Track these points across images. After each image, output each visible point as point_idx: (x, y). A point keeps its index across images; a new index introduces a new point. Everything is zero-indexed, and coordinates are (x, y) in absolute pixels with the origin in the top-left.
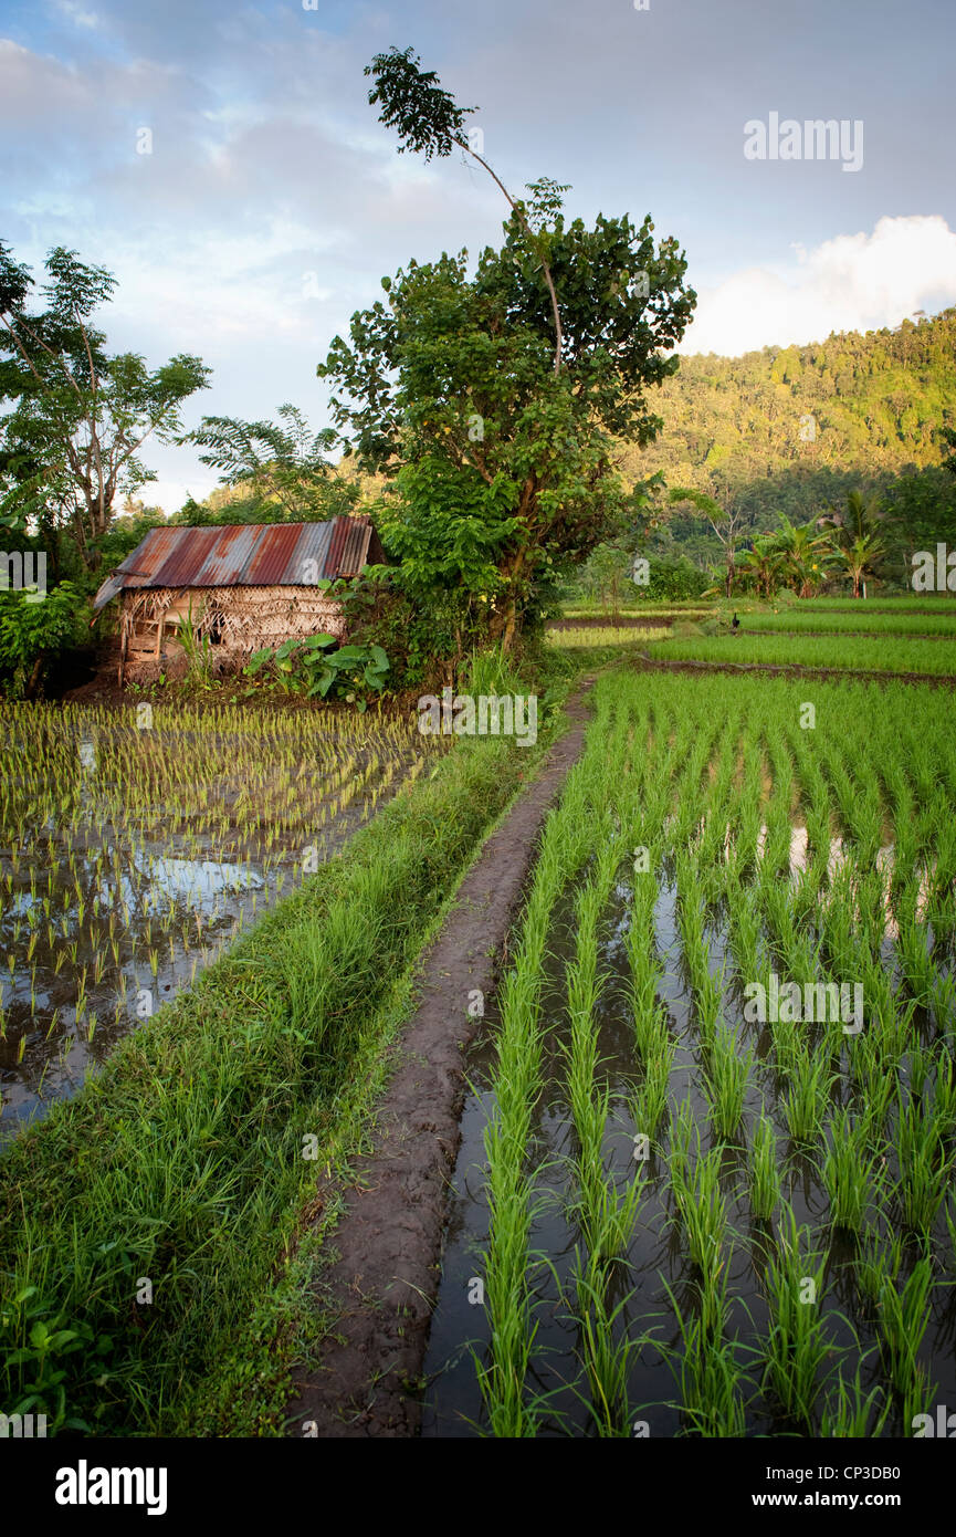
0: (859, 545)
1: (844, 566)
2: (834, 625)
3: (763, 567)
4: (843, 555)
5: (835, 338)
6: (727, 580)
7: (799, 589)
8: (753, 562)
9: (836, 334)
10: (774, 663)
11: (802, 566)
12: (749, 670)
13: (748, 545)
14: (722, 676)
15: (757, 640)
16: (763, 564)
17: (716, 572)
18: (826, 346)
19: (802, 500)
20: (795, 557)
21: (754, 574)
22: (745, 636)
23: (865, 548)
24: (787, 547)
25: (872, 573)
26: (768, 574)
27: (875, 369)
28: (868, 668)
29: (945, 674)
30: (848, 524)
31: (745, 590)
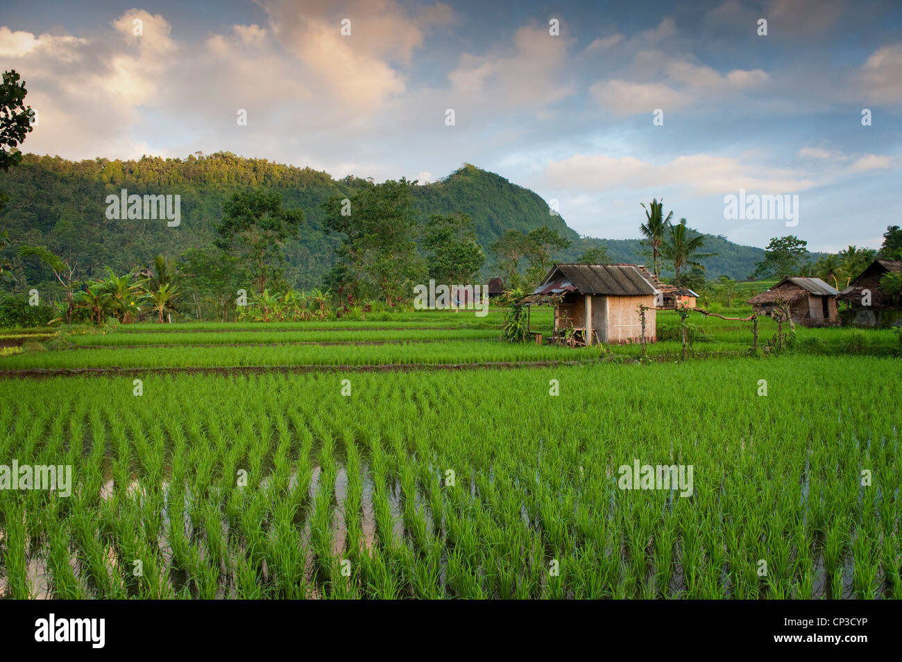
0: (162, 290)
1: (152, 303)
2: (144, 340)
3: (96, 302)
4: (152, 296)
5: (146, 160)
6: (69, 312)
7: (122, 317)
8: (88, 300)
9: (147, 157)
10: (99, 366)
11: (124, 304)
12: (80, 373)
13: (84, 288)
14: (59, 378)
15: (88, 352)
16: (95, 302)
17: (60, 307)
18: (140, 163)
19: (125, 260)
20: (118, 296)
21: (88, 308)
22: (80, 349)
23: (166, 291)
24: (113, 290)
25: (172, 308)
26: (100, 308)
27: (172, 182)
28: (165, 366)
29: (212, 366)
30: (156, 276)
31: (82, 319)
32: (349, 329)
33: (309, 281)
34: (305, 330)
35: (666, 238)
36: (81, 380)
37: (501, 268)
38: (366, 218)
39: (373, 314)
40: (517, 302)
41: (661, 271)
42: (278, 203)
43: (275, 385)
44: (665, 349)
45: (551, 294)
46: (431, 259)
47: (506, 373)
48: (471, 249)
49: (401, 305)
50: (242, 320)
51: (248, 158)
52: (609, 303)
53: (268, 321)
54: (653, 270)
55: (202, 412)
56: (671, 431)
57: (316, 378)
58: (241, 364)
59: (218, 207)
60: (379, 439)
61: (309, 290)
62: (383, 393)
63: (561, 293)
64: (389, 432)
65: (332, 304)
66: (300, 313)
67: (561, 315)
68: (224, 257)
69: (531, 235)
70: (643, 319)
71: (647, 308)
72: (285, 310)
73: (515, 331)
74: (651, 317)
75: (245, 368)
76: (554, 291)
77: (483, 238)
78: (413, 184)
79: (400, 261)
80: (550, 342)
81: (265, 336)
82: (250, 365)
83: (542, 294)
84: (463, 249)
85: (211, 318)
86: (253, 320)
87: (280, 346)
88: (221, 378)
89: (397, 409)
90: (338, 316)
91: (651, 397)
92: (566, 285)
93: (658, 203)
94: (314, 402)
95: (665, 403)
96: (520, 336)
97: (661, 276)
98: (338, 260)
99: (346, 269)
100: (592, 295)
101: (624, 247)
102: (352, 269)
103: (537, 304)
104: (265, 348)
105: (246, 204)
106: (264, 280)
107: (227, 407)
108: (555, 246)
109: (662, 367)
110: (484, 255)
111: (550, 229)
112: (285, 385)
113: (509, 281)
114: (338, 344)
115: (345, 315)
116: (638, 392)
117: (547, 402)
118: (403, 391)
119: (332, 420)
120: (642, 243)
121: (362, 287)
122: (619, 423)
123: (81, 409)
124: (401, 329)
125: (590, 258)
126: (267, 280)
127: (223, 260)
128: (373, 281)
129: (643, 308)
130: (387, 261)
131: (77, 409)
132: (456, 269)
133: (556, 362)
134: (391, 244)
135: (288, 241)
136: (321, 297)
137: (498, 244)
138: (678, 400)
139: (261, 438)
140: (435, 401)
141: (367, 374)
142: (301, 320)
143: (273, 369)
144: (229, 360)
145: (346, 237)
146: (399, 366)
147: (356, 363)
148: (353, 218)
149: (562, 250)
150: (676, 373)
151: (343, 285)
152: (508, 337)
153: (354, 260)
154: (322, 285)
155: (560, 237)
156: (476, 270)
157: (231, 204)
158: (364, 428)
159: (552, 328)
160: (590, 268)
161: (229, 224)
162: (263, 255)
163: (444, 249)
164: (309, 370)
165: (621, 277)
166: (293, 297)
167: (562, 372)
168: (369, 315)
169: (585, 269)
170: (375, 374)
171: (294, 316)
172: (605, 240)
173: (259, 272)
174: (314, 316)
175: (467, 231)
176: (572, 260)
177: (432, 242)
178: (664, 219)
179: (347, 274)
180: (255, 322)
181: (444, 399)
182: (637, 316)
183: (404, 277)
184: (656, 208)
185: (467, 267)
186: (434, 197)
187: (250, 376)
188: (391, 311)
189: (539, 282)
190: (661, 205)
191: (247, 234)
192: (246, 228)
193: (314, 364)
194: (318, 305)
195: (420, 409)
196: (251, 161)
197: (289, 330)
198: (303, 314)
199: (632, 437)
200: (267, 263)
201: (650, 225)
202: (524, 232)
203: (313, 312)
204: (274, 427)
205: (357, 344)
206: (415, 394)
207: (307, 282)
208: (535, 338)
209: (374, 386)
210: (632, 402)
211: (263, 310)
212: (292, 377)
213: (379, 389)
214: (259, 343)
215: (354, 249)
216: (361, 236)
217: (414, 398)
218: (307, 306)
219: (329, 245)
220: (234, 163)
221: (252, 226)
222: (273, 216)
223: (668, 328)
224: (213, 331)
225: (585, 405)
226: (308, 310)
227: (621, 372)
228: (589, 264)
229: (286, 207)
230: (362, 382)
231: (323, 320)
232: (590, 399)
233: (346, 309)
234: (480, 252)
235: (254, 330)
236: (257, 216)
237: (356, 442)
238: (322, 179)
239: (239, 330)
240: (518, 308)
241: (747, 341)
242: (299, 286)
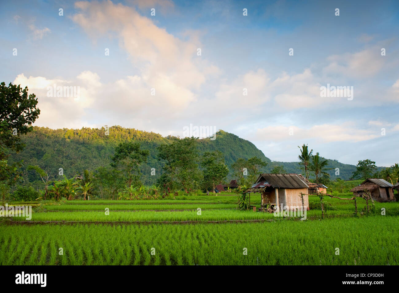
0: (86, 185)
1: (82, 191)
2: (77, 208)
3: (57, 191)
4: (82, 188)
5: (84, 129)
6: (45, 195)
7: (68, 197)
8: (54, 189)
9: (84, 127)
10: (56, 220)
11: (69, 191)
12: (48, 223)
13: (53, 184)
14: (38, 225)
15: (52, 213)
17: (42, 192)
18: (81, 130)
19: (72, 172)
20: (67, 188)
21: (53, 193)
22: (48, 212)
23: (88, 186)
24: (65, 185)
25: (90, 193)
26: (59, 193)
27: (94, 138)
28: (85, 221)
29: (106, 221)
30: (84, 179)
31: (51, 198)
32: (168, 203)
33: (151, 181)
34: (148, 204)
35: (310, 161)
36: (48, 226)
37: (236, 175)
38: (176, 154)
39: (179, 197)
40: (244, 192)
41: (309, 176)
42: (138, 147)
43: (134, 231)
44: (314, 213)
45: (259, 188)
46: (205, 172)
47: (240, 225)
48: (222, 167)
49: (191, 193)
50: (120, 199)
51: (127, 128)
52: (286, 192)
53: (132, 200)
54: (305, 176)
55: (101, 243)
56: (320, 255)
57: (153, 227)
58: (119, 220)
59: (113, 149)
60: (181, 258)
61: (150, 185)
62: (183, 235)
63: (264, 187)
64: (186, 255)
65: (161, 192)
66: (146, 196)
67: (264, 198)
68: (114, 171)
69: (249, 160)
70: (303, 199)
71: (304, 194)
72: (139, 194)
73: (243, 205)
74: (306, 198)
75: (121, 222)
76: (261, 186)
77: (227, 162)
78: (197, 139)
79: (191, 172)
80: (260, 210)
81: (130, 207)
82: (123, 220)
83: (255, 188)
84: (219, 167)
85: (107, 198)
86: (125, 199)
87: (137, 211)
88: (110, 227)
89: (190, 243)
90: (163, 197)
91: (309, 238)
92: (266, 184)
93: (306, 146)
94: (151, 239)
95: (316, 240)
96: (246, 207)
97: (309, 178)
98: (164, 172)
99: (167, 176)
100: (278, 188)
101: (291, 165)
102: (170, 176)
103: (253, 193)
104: (130, 212)
105: (125, 148)
106: (131, 181)
107: (112, 241)
108: (260, 165)
109: (313, 222)
110: (228, 170)
111: (258, 158)
112: (139, 231)
113: (240, 182)
114: (163, 211)
115: (166, 197)
116: (302, 235)
117: (260, 240)
118: (192, 234)
119: (160, 248)
120: (299, 164)
121: (174, 184)
122: (294, 251)
123: (47, 241)
124: (191, 204)
125: (276, 171)
126: (132, 181)
127: (114, 172)
128: (179, 181)
129: (302, 195)
130: (185, 173)
131: (45, 241)
132: (216, 176)
133: (263, 220)
134: (187, 165)
135: (142, 164)
136: (156, 189)
137: (234, 164)
138: (322, 239)
139: (127, 257)
140: (207, 239)
141: (176, 225)
142: (146, 199)
143: (133, 222)
144: (114, 218)
145: (168, 162)
146: (190, 222)
147: (171, 220)
148: (171, 154)
149: (263, 167)
150: (320, 225)
151: (166, 183)
152: (240, 208)
153: (171, 172)
154: (156, 183)
155: (262, 162)
156: (225, 176)
157: (119, 148)
158: (174, 252)
159: (261, 203)
160: (277, 176)
161: (117, 156)
162: (131, 170)
163: (210, 167)
164: (149, 223)
165: (291, 180)
166: (143, 189)
167: (266, 225)
168: (177, 197)
169: (274, 176)
170: (179, 226)
171: (144, 197)
172: (283, 162)
173: (129, 177)
174: (152, 197)
175: (221, 159)
176: (268, 172)
177: (205, 164)
178: (309, 153)
179: (168, 178)
180: (126, 200)
181: (211, 239)
182: (300, 198)
183: (193, 179)
184: (305, 148)
185: (221, 175)
186: (206, 144)
187: (123, 226)
188: (187, 195)
189: (253, 182)
190: (307, 147)
191: (124, 160)
192: (124, 158)
193: (152, 220)
194: (154, 192)
195: (200, 243)
196: (128, 129)
197: (141, 204)
198: (147, 196)
199: (301, 258)
200: (133, 173)
201: (303, 156)
202: (246, 159)
203: (152, 195)
204: (133, 251)
205: (171, 211)
206: (198, 235)
207: (149, 182)
208: (253, 208)
209: (179, 231)
210: (300, 240)
211: (130, 195)
212: (142, 227)
213: (181, 233)
214: (127, 210)
215: (171, 167)
216: (174, 161)
217: (198, 238)
218: (149, 193)
219: (160, 165)
220: (121, 131)
221: (127, 157)
222: (136, 153)
223: (314, 203)
224: (108, 204)
225: (278, 242)
226: (150, 195)
227: (294, 225)
228: (276, 174)
229: (142, 149)
230: (174, 229)
231: (156, 199)
232: (280, 238)
233: (167, 194)
234: (226, 168)
235: (125, 204)
236: (129, 153)
237: (171, 259)
238: (158, 137)
239: (119, 204)
240: (244, 194)
241: (352, 209)
242: (146, 183)
